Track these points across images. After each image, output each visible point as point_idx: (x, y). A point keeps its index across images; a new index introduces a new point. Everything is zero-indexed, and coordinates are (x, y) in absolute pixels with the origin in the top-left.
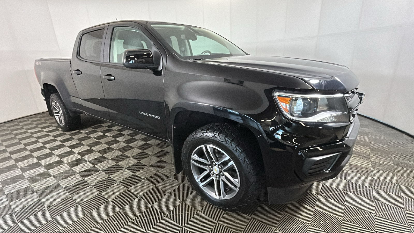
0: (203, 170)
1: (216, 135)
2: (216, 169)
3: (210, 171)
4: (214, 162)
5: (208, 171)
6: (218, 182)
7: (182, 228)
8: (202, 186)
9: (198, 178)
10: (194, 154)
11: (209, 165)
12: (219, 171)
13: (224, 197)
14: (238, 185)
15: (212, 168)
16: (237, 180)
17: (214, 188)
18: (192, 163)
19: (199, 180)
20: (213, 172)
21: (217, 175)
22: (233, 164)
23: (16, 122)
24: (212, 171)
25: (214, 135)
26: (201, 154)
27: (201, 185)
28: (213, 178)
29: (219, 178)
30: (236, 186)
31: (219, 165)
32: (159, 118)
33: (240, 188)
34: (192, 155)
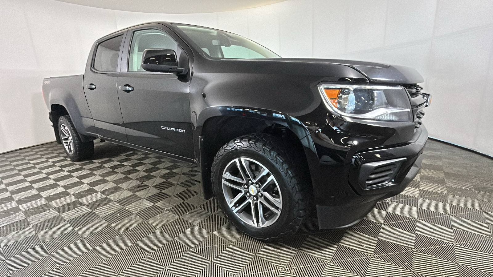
0: (237, 192)
1: (251, 144)
2: (253, 190)
3: (246, 193)
4: (250, 180)
5: (243, 193)
6: (256, 205)
7: (210, 263)
8: (236, 212)
9: (231, 203)
10: (226, 172)
11: (245, 184)
12: (256, 191)
13: (263, 223)
14: (280, 206)
15: (248, 188)
16: (278, 200)
17: (251, 214)
18: (224, 183)
19: (233, 204)
20: (250, 194)
21: (254, 196)
22: (273, 179)
23: (17, 152)
24: (248, 192)
25: (250, 144)
26: (234, 171)
27: (235, 210)
28: (250, 200)
29: (257, 200)
30: (277, 208)
31: (256, 183)
32: (184, 131)
33: (282, 210)
34: (223, 172)
